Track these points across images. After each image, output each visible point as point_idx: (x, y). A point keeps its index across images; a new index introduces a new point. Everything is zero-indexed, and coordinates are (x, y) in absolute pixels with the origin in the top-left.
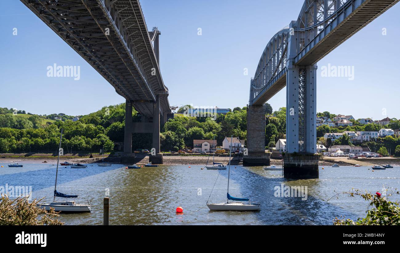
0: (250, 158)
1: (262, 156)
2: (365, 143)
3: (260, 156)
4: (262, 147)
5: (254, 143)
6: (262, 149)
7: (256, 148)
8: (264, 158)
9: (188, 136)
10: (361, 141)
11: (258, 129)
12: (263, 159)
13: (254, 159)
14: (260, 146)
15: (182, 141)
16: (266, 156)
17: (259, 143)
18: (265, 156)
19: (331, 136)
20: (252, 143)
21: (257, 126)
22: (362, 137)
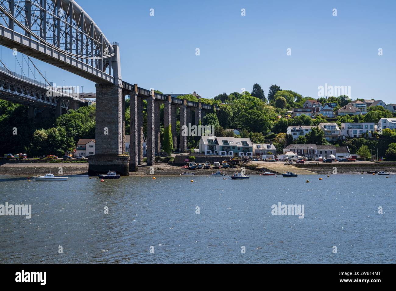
0: (97, 164)
1: (114, 161)
2: (349, 140)
3: (111, 161)
4: (114, 147)
5: (102, 142)
6: (115, 150)
7: (106, 148)
8: (116, 163)
9: (83, 133)
10: (344, 138)
11: (107, 120)
12: (115, 165)
13: (102, 166)
14: (111, 146)
15: (72, 142)
16: (120, 161)
17: (110, 142)
18: (118, 161)
19: (297, 131)
20: (99, 142)
21: (107, 116)
22: (348, 131)
